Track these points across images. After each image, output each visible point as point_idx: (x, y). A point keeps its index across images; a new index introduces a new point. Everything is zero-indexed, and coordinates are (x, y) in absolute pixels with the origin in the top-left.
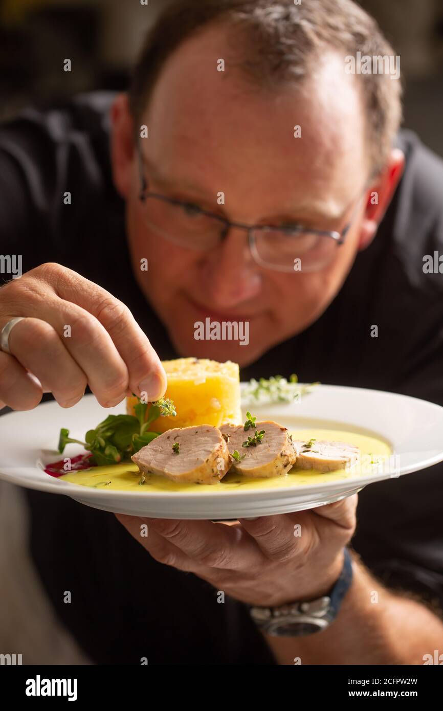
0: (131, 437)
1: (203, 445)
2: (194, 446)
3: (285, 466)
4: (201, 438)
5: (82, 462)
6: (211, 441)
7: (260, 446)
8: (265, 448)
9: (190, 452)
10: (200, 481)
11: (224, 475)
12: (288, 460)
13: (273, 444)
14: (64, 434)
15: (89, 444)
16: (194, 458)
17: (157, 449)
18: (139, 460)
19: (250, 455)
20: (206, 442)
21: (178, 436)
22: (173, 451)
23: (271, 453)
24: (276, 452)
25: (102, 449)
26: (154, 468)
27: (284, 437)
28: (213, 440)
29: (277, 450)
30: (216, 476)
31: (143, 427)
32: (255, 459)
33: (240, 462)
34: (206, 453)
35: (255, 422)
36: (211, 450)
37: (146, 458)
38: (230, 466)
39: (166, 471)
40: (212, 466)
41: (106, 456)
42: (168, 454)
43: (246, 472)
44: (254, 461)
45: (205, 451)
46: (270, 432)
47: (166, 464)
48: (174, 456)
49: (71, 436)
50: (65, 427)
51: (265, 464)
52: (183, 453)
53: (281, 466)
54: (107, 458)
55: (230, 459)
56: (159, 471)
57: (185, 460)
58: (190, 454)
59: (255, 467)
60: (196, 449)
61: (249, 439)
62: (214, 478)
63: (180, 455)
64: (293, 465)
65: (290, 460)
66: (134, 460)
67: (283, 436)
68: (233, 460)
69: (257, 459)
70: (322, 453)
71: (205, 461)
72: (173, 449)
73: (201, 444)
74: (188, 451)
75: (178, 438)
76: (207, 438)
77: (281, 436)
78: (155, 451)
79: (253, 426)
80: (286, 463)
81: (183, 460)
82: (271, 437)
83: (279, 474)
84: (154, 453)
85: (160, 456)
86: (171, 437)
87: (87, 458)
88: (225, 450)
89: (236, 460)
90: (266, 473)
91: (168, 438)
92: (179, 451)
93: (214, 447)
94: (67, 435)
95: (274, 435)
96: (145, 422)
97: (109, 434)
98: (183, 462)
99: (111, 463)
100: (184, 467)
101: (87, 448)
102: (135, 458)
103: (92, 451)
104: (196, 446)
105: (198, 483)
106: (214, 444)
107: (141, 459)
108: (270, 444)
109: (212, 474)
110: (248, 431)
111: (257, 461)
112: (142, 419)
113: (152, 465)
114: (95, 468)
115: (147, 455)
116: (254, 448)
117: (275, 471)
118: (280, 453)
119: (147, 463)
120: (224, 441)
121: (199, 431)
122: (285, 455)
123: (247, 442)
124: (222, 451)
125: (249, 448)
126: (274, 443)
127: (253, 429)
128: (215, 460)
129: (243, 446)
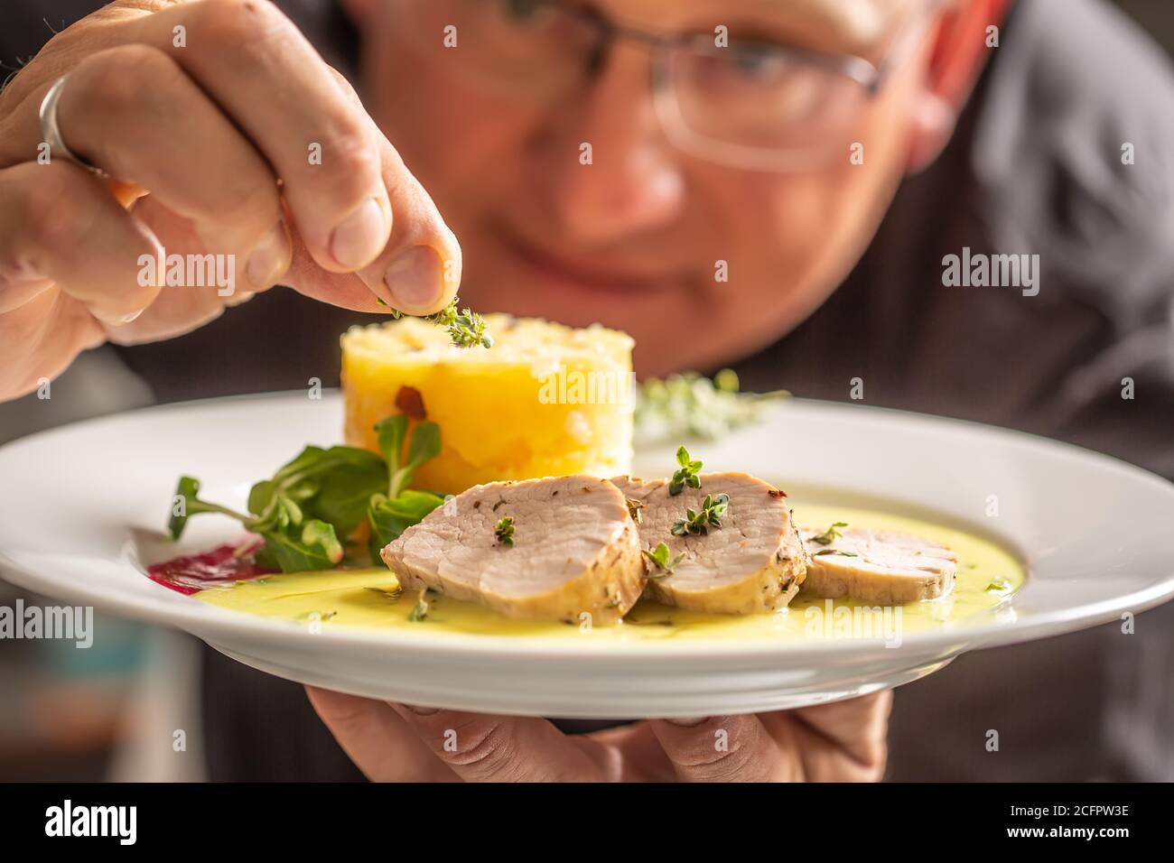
0: (367, 501)
1: (578, 526)
2: (552, 527)
3: (785, 587)
4: (569, 508)
5: (233, 561)
6: (599, 517)
7: (718, 533)
8: (732, 539)
9: (545, 542)
10: (573, 618)
11: (631, 605)
12: (790, 572)
13: (754, 529)
14: (188, 488)
15: (256, 518)
16: (555, 558)
17: (451, 532)
18: (405, 560)
19: (693, 556)
20: (587, 519)
21: (504, 502)
22: (494, 540)
23: (753, 551)
24: (765, 551)
25: (294, 531)
26: (446, 581)
27: (779, 514)
28: (603, 514)
29: (766, 545)
30: (612, 607)
31: (398, 477)
32: (708, 567)
33: (670, 573)
34: (589, 546)
35: (699, 474)
36: (603, 538)
37: (422, 555)
38: (646, 581)
39: (485, 588)
40: (606, 581)
41: (306, 547)
42: (481, 547)
43: (685, 597)
44: (707, 572)
45: (588, 540)
46: (740, 499)
47: (482, 572)
48: (498, 550)
49: (203, 495)
50: (192, 473)
51: (740, 580)
52: (524, 544)
53: (775, 588)
54: (307, 553)
55: (644, 562)
56: (461, 588)
57: (533, 561)
58: (546, 546)
59: (713, 588)
60: (563, 536)
61: (691, 515)
62: (609, 611)
63: (515, 549)
64: (801, 586)
65: (796, 572)
66: (387, 559)
67: (778, 511)
68: (650, 567)
69: (716, 567)
70: (867, 558)
71: (590, 565)
72: (498, 533)
73: (572, 522)
74: (538, 540)
75: (503, 507)
76: (585, 509)
77: (770, 511)
78: (445, 537)
79: (693, 483)
80: (786, 578)
81: (528, 563)
82: (744, 511)
83: (770, 605)
84: (442, 542)
85: (459, 551)
86: (484, 503)
87: (248, 551)
88: (634, 539)
89: (658, 566)
90: (737, 603)
91: (477, 505)
92: (512, 538)
93: (608, 531)
94: (195, 492)
95: (755, 509)
96: (401, 466)
97: (307, 493)
98: (531, 568)
99: (318, 564)
100: (532, 578)
101: (250, 527)
102: (393, 555)
103: (264, 534)
104: (560, 527)
105: (569, 622)
106: (607, 522)
107: (410, 556)
108: (745, 530)
109: (605, 602)
110: (681, 497)
111: (714, 572)
112: (393, 458)
113: (442, 573)
114: (275, 577)
115: (424, 547)
116: (703, 539)
117: (761, 597)
118: (775, 554)
119: (428, 567)
120: (628, 518)
121: (562, 489)
122: (786, 560)
123: (684, 523)
124: (628, 543)
125: (690, 540)
126: (756, 526)
127: (694, 489)
128: (613, 564)
129: (673, 534)
